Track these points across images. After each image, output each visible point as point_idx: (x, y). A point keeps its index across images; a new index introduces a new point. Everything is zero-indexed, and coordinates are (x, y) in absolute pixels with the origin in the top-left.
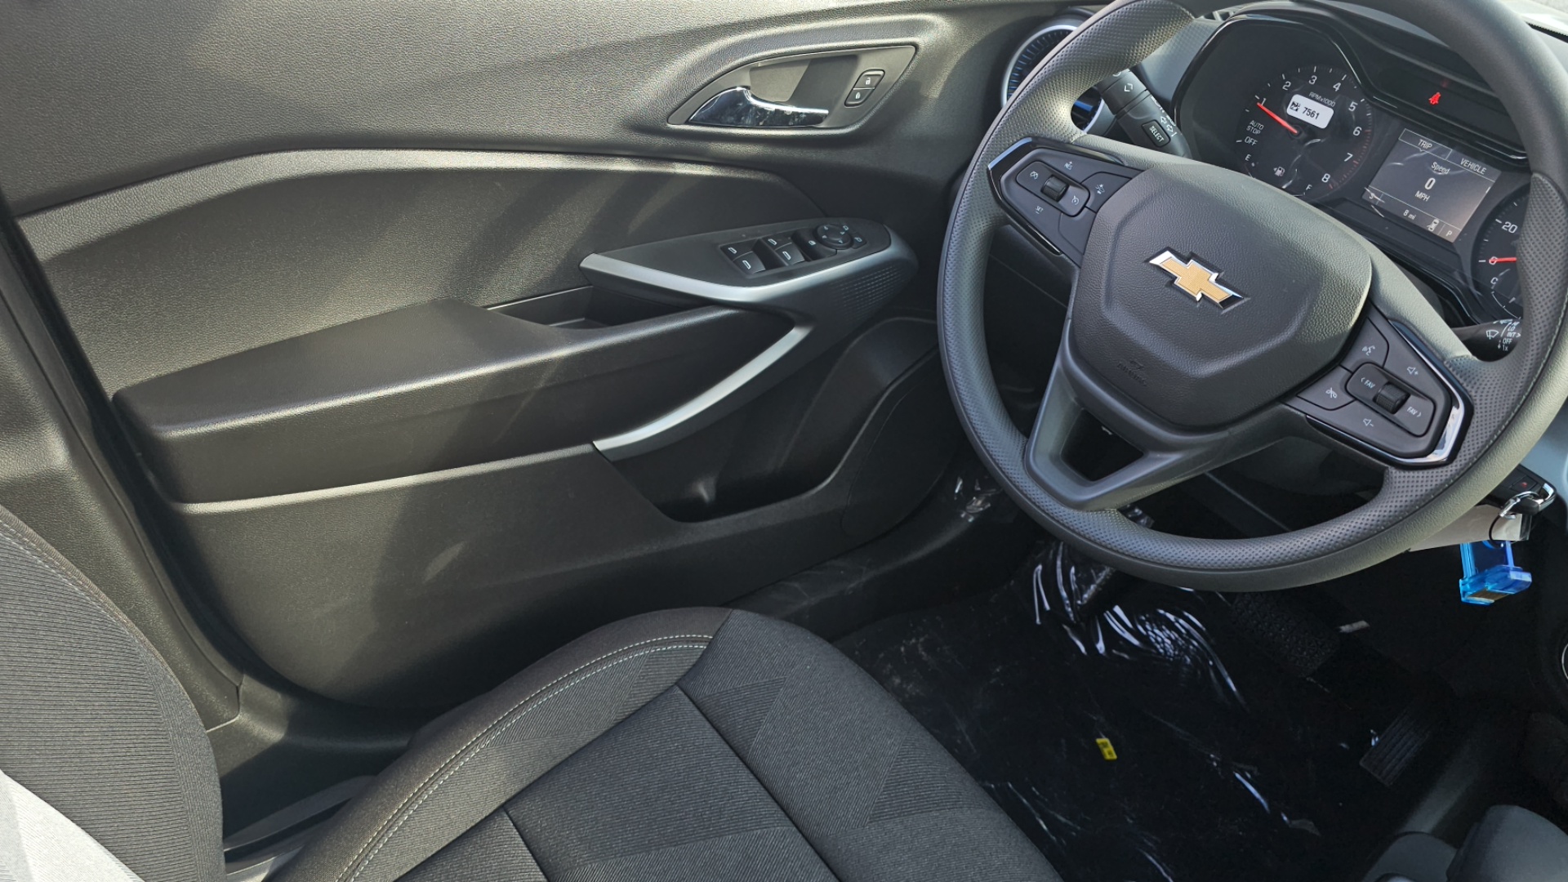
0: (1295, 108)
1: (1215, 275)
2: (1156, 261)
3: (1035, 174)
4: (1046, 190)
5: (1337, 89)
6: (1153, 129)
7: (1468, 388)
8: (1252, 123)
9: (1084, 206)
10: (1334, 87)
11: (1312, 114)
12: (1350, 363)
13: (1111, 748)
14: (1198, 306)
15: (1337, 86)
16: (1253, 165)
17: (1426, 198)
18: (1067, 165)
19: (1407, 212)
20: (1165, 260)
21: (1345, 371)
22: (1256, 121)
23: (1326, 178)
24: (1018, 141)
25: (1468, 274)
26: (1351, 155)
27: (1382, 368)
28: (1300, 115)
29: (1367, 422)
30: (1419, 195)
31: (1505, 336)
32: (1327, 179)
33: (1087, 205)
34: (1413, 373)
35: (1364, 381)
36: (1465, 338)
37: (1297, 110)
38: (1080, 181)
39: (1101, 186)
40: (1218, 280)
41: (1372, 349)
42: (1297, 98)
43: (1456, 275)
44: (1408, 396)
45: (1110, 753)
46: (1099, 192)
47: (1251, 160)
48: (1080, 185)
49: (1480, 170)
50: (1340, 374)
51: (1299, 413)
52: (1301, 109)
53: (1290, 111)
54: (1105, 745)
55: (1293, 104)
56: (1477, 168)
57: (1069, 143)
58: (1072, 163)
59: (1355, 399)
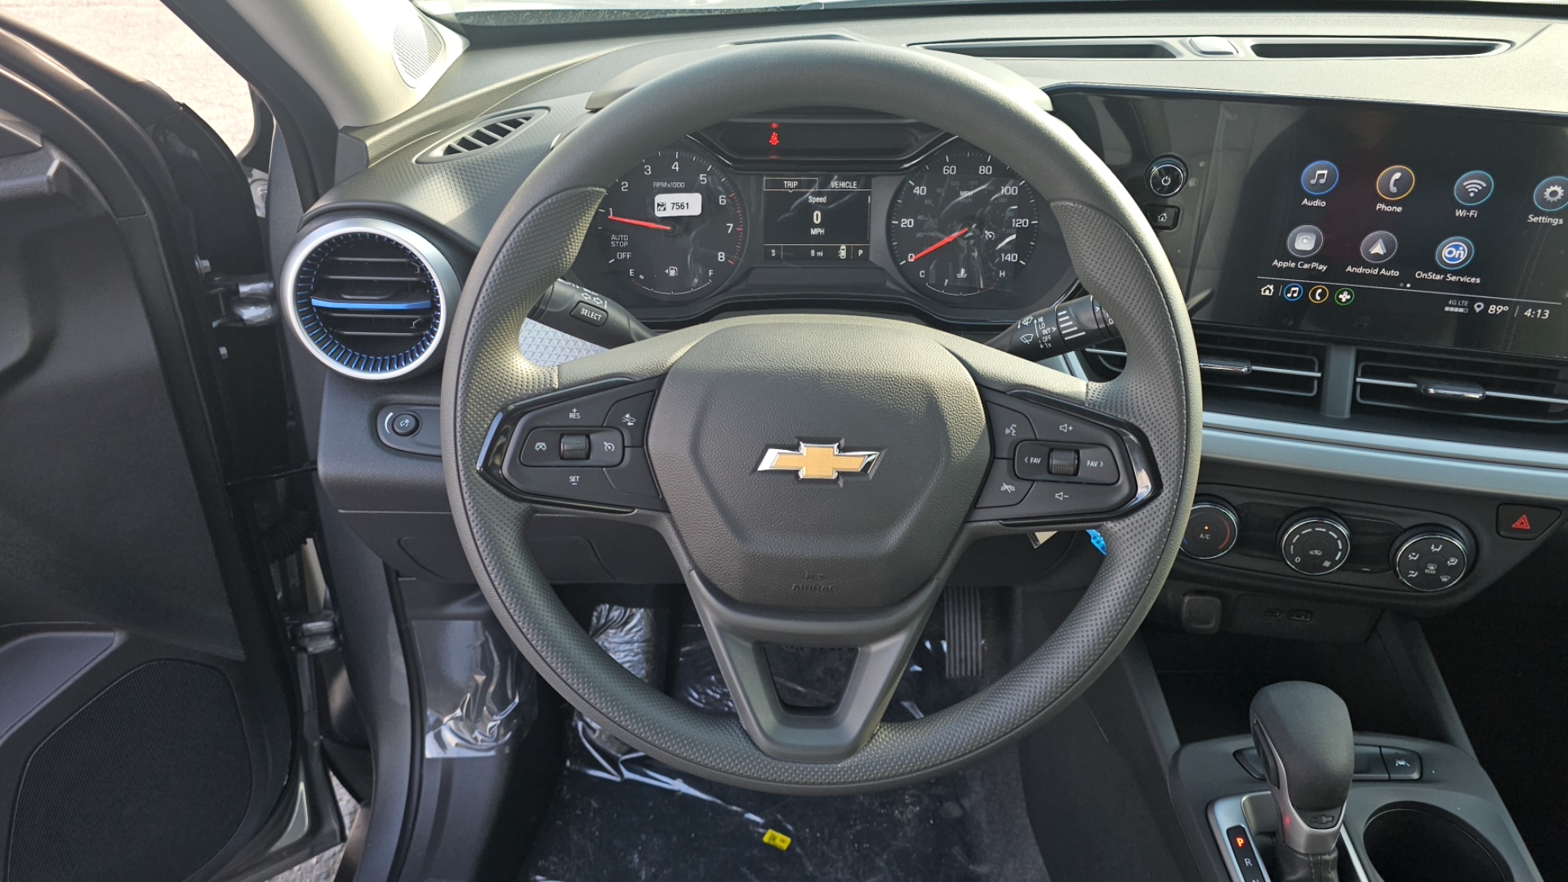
0: (662, 208)
1: (836, 445)
2: (765, 465)
3: (541, 446)
4: (567, 455)
5: (677, 168)
6: (584, 312)
8: (613, 237)
9: (624, 447)
10: (673, 168)
11: (681, 206)
12: (1004, 452)
13: (779, 836)
14: (841, 483)
15: (676, 167)
16: (642, 277)
17: (822, 231)
18: (572, 416)
19: (813, 252)
20: (772, 459)
21: (1005, 461)
22: (617, 234)
23: (721, 256)
24: (492, 420)
25: (901, 280)
26: (732, 225)
27: (1037, 440)
28: (672, 213)
29: (1060, 496)
30: (814, 232)
31: (1042, 335)
32: (723, 257)
33: (626, 444)
34: (1068, 429)
35: (1029, 460)
37: (665, 209)
38: (600, 424)
39: (628, 416)
40: (842, 450)
41: (1014, 428)
42: (659, 198)
43: (889, 284)
44: (1077, 452)
45: (783, 841)
46: (629, 424)
47: (636, 274)
48: (601, 428)
49: (852, 185)
50: (1002, 466)
51: (991, 523)
52: (669, 206)
53: (659, 214)
54: (773, 838)
55: (657, 204)
56: (848, 185)
57: (554, 390)
58: (575, 410)
59: (1034, 481)
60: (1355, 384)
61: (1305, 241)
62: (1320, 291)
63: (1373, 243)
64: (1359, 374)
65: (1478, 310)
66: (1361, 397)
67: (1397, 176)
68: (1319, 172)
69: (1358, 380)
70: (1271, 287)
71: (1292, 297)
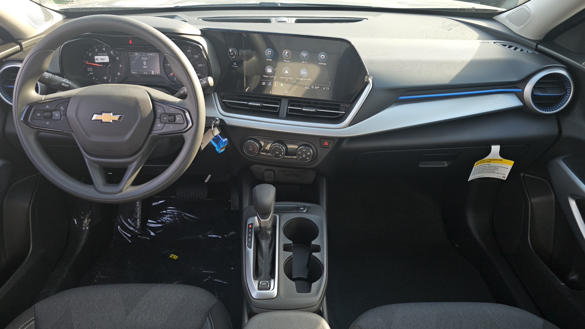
1: (112, 114)
2: (94, 118)
3: (39, 114)
4: (46, 117)
5: (104, 50)
6: (63, 84)
7: (185, 107)
8: (88, 68)
9: (61, 115)
11: (103, 59)
12: (158, 116)
13: (175, 256)
14: (113, 123)
15: (104, 49)
16: (97, 79)
17: (146, 67)
18: (47, 107)
19: (144, 73)
20: (95, 117)
21: (158, 119)
22: (89, 67)
23: (119, 74)
24: (25, 108)
25: (169, 80)
26: (121, 65)
27: (165, 113)
28: (100, 61)
29: (171, 127)
30: (144, 67)
31: (185, 91)
33: (62, 114)
34: (172, 110)
35: (164, 118)
36: (177, 97)
39: (62, 107)
40: (114, 114)
41: (160, 110)
42: (96, 57)
43: (166, 82)
44: (175, 116)
45: (176, 257)
46: (63, 109)
47: (95, 78)
48: (55, 110)
50: (158, 120)
51: (156, 134)
52: (99, 59)
53: (96, 61)
54: (173, 256)
55: (96, 59)
56: (152, 54)
57: (42, 101)
58: (47, 106)
59: (165, 123)
60: (288, 108)
61: (270, 70)
62: (276, 83)
63: (285, 71)
64: (289, 106)
65: (313, 88)
66: (289, 112)
67: (287, 52)
68: (269, 52)
69: (288, 107)
70: (264, 83)
71: (270, 85)
